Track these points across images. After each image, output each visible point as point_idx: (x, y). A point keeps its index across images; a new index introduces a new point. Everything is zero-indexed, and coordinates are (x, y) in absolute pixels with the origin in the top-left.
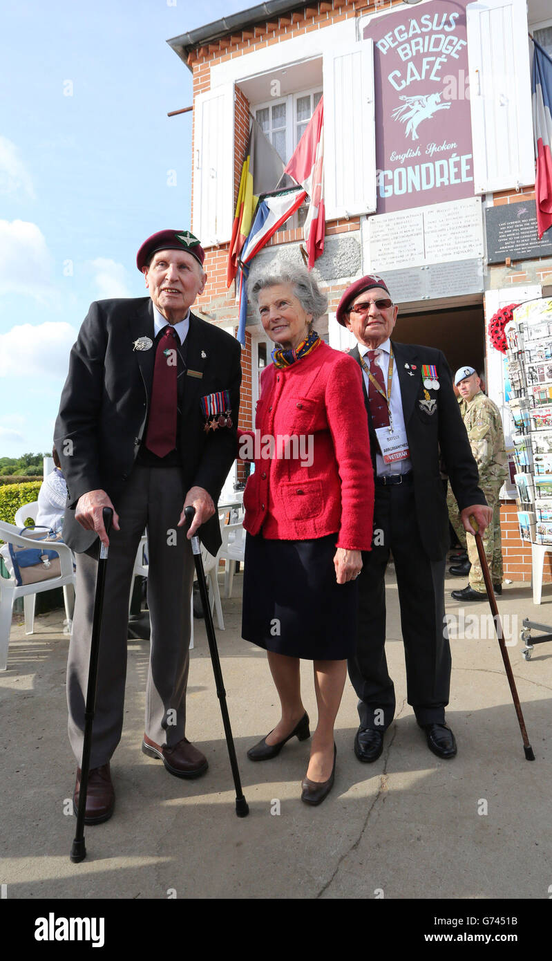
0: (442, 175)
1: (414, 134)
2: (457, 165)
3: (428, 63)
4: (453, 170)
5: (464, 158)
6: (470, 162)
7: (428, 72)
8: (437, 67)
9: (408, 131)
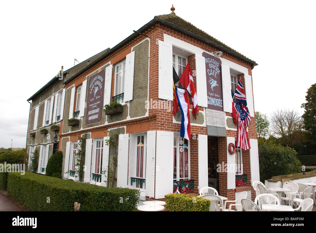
0: (218, 103)
1: (213, 89)
2: (220, 101)
3: (214, 72)
4: (220, 103)
5: (221, 101)
6: (222, 102)
7: (214, 74)
8: (216, 74)
9: (211, 87)
